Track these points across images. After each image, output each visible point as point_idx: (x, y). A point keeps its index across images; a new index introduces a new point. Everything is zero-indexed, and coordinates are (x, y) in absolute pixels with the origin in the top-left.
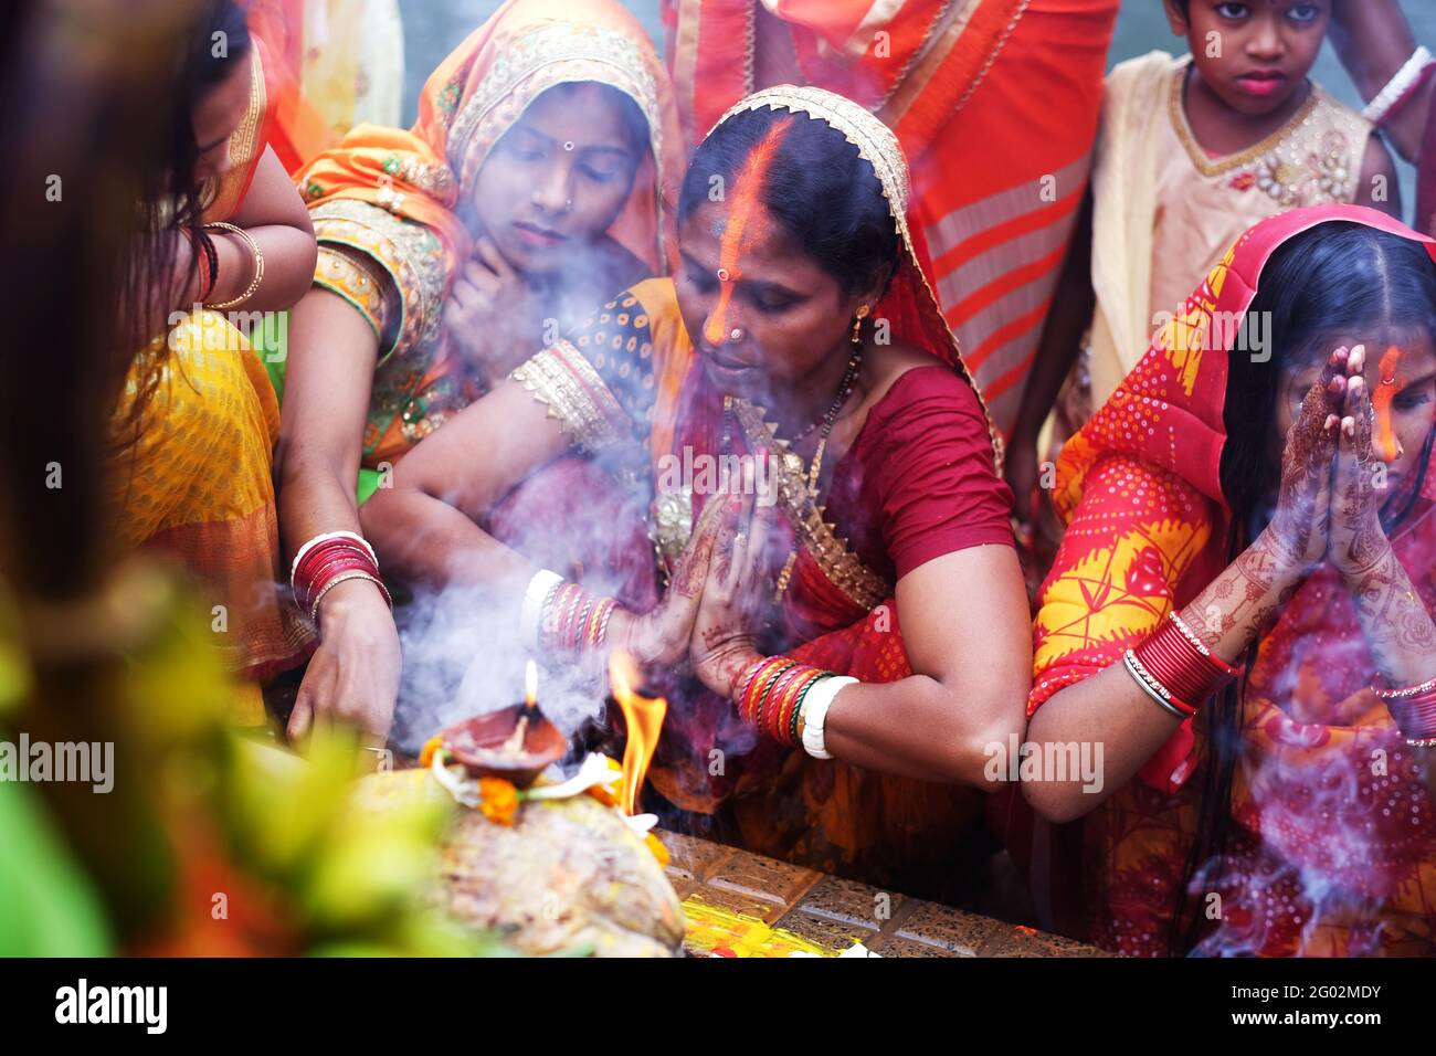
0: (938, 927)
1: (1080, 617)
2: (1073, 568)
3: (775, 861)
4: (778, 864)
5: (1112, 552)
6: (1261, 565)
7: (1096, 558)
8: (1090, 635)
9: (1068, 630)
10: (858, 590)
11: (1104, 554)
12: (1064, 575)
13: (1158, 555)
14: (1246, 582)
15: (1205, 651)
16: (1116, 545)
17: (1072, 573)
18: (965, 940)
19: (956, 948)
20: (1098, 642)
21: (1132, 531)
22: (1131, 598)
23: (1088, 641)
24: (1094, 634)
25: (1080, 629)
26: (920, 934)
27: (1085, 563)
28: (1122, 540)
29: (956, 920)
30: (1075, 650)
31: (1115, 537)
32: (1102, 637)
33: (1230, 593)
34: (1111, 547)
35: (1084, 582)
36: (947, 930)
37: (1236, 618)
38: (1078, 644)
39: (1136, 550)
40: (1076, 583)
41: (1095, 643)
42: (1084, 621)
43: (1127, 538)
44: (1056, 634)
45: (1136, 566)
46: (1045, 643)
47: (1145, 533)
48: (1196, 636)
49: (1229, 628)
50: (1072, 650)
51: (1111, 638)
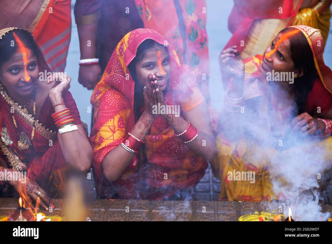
0: (95, 206)
1: (111, 135)
2: (106, 123)
3: (54, 199)
4: (55, 200)
5: (114, 119)
6: (146, 120)
7: (111, 121)
8: (114, 139)
9: (109, 138)
10: (49, 137)
11: (112, 120)
12: (104, 125)
13: (122, 118)
14: (144, 124)
15: (139, 140)
16: (114, 117)
17: (106, 125)
18: (101, 207)
19: (101, 209)
20: (116, 140)
21: (117, 114)
22: (119, 129)
23: (114, 140)
24: (115, 138)
25: (112, 138)
26: (92, 209)
27: (108, 122)
28: (115, 116)
29: (97, 202)
30: (111, 143)
31: (114, 116)
32: (117, 139)
33: (141, 127)
34: (113, 118)
35: (110, 127)
36: (97, 206)
37: (144, 132)
38: (112, 141)
39: (118, 118)
40: (107, 127)
41: (116, 141)
42: (113, 136)
43: (116, 116)
44: (106, 139)
45: (119, 121)
46: (104, 141)
47: (119, 114)
48: (137, 138)
49: (143, 134)
50: (110, 143)
51: (119, 139)
